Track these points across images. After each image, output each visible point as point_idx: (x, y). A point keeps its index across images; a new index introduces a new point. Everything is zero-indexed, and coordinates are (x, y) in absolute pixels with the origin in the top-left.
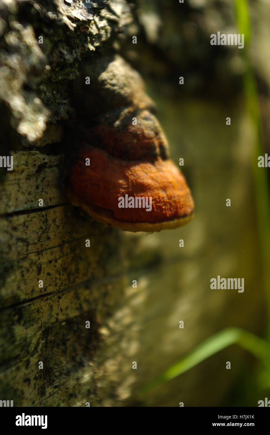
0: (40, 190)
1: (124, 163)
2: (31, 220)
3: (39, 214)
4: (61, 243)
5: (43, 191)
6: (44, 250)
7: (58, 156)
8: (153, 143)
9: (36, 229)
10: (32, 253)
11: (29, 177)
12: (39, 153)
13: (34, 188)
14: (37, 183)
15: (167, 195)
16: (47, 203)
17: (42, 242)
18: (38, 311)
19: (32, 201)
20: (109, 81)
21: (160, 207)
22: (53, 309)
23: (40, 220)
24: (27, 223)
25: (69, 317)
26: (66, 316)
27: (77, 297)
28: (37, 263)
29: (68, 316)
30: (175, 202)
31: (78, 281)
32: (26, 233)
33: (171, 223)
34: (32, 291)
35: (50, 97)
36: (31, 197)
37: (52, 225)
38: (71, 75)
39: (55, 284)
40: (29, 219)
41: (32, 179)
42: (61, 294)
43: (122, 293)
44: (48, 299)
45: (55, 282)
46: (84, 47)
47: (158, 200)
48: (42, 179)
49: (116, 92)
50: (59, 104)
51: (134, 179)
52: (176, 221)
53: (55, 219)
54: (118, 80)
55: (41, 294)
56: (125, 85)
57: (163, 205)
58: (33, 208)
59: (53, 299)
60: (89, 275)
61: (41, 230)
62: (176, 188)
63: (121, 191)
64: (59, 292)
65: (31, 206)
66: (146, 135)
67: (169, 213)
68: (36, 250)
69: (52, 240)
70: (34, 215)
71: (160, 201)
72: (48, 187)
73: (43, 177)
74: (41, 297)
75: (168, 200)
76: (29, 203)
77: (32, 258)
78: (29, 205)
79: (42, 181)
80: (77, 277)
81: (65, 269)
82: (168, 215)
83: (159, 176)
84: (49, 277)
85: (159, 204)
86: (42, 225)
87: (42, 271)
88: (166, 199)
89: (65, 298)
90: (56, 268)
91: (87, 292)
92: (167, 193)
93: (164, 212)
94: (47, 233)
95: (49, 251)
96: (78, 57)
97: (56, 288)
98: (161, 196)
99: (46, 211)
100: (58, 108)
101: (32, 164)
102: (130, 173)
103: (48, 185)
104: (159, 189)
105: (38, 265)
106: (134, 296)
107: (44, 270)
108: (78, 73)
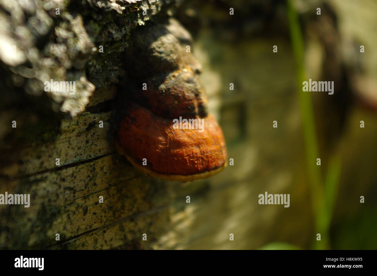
0: (90, 143)
1: (165, 122)
2: (79, 171)
3: (87, 165)
4: (108, 186)
5: (92, 144)
6: (90, 195)
7: (110, 113)
8: (193, 104)
9: (84, 178)
10: (78, 198)
11: (79, 134)
12: (90, 113)
13: (84, 143)
14: (87, 139)
15: (201, 151)
16: (96, 155)
17: (88, 188)
18: (83, 245)
19: (81, 155)
20: (157, 49)
21: (193, 162)
22: (98, 242)
23: (87, 170)
24: (75, 174)
25: (113, 247)
26: (110, 246)
27: (122, 229)
28: (84, 206)
29: (111, 246)
30: (207, 156)
31: (123, 216)
32: (74, 182)
33: (203, 175)
34: (78, 230)
35: (99, 69)
36: (81, 151)
37: (99, 173)
38: (121, 48)
39: (100, 221)
40: (77, 170)
41: (83, 136)
42: (106, 228)
43: (168, 220)
44: (93, 234)
45: (101, 220)
46: (133, 24)
47: (192, 156)
48: (92, 134)
49: (163, 59)
50: (110, 71)
51: (172, 137)
52: (207, 173)
53: (103, 167)
54: (165, 48)
55: (86, 231)
56: (172, 52)
57: (196, 160)
58: (82, 161)
59: (98, 233)
60: (135, 210)
61: (89, 178)
62: (210, 144)
63: (159, 147)
64: (104, 227)
65: (80, 159)
66: (186, 97)
67: (200, 167)
68: (83, 196)
69: (99, 185)
70: (83, 167)
71: (193, 156)
72: (98, 140)
73: (93, 132)
74: (86, 233)
75: (201, 156)
76: (78, 157)
77: (79, 202)
78: (78, 158)
79: (92, 136)
80: (123, 213)
81: (110, 208)
82: (199, 168)
83: (195, 133)
84: (94, 216)
85: (192, 159)
86: (90, 174)
87: (88, 212)
88: (199, 155)
89: (110, 231)
90: (102, 208)
91: (132, 224)
92: (200, 149)
93: (196, 166)
94: (95, 180)
95: (95, 195)
96: (127, 33)
97: (101, 225)
98: (195, 152)
99: (94, 162)
100: (109, 74)
101: (83, 123)
102: (169, 131)
103: (98, 139)
104: (194, 146)
105: (84, 207)
106: (181, 221)
107: (90, 211)
108: (128, 45)
